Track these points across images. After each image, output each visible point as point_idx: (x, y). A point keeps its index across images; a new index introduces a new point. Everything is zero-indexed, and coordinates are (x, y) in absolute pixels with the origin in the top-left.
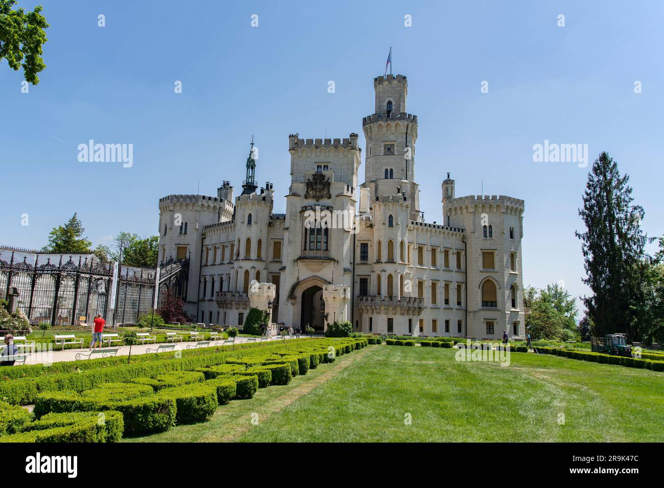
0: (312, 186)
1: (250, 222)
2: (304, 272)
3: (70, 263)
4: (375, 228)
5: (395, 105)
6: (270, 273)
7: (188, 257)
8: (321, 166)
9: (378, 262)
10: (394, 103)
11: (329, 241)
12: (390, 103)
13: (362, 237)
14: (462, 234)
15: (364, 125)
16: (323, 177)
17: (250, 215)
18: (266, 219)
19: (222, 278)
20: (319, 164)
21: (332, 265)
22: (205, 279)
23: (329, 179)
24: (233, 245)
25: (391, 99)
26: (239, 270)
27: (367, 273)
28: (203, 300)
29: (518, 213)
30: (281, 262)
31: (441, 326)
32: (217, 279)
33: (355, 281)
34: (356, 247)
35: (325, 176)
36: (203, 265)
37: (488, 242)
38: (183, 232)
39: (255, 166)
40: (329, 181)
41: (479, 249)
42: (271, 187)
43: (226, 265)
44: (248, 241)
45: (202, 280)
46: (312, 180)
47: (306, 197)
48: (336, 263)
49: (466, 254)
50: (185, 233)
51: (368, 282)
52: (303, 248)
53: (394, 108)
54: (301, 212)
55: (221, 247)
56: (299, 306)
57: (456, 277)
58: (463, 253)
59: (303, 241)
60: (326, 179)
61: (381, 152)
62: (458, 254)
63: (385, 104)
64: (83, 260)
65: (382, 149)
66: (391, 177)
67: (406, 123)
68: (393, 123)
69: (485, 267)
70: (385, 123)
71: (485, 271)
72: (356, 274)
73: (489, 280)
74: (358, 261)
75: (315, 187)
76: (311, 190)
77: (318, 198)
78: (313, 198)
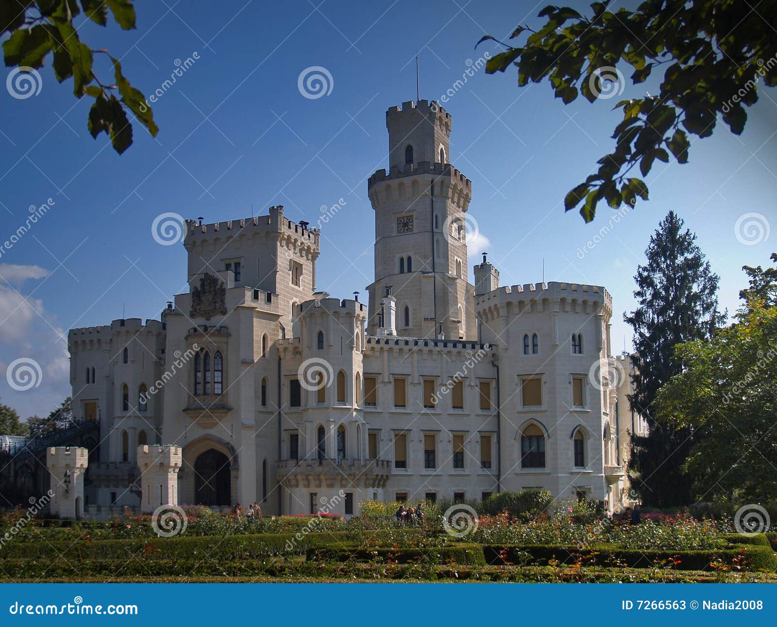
0: (199, 297)
1: (126, 360)
2: (194, 430)
4: (303, 354)
5: (417, 151)
8: (230, 265)
10: (415, 149)
11: (224, 380)
12: (409, 149)
14: (490, 353)
16: (215, 282)
17: (126, 351)
18: (152, 356)
20: (228, 262)
21: (229, 417)
23: (225, 283)
25: (411, 143)
27: (296, 426)
29: (589, 309)
33: (282, 439)
34: (282, 387)
35: (217, 280)
37: (530, 363)
40: (223, 287)
41: (515, 376)
44: (126, 388)
46: (199, 288)
47: (191, 316)
48: (234, 413)
49: (498, 385)
51: (299, 440)
52: (192, 393)
53: (415, 156)
54: (186, 338)
57: (477, 425)
58: (493, 384)
60: (219, 283)
61: (392, 231)
62: (483, 387)
63: (403, 150)
65: (395, 226)
66: (409, 271)
67: (428, 177)
68: (407, 180)
69: (525, 404)
70: (395, 182)
71: (524, 410)
72: (282, 429)
73: (532, 425)
74: (286, 408)
75: (203, 298)
76: (199, 304)
77: (208, 316)
78: (202, 316)
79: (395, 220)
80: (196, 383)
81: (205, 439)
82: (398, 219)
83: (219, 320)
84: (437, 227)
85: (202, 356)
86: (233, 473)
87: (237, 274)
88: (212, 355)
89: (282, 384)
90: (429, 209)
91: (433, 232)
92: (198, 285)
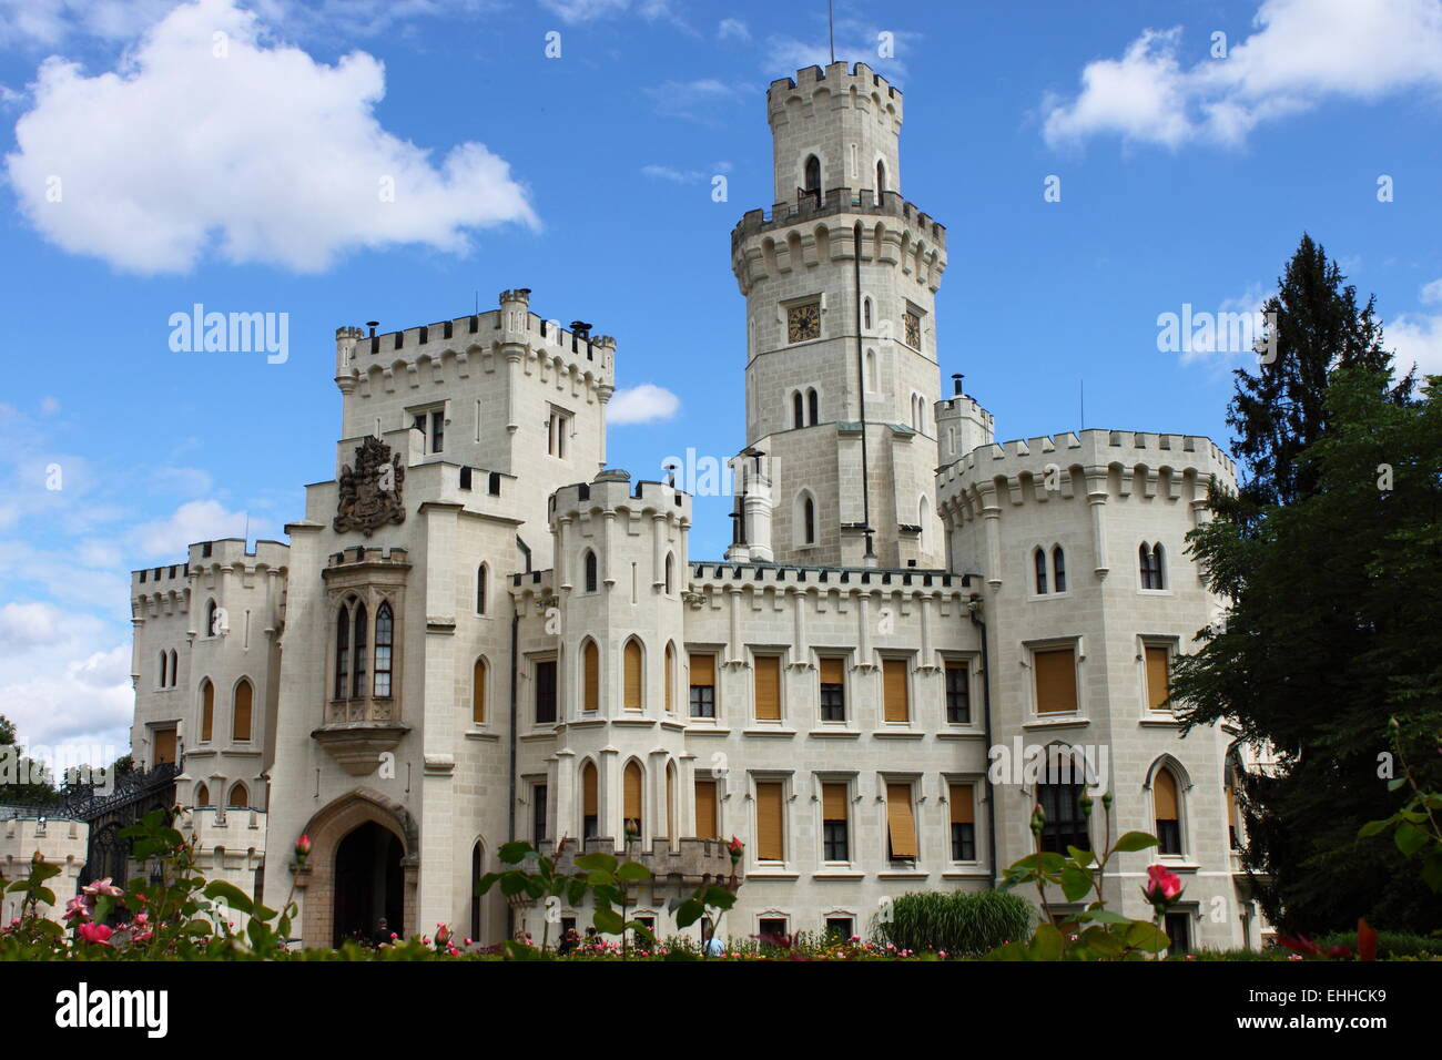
0: (352, 485)
5: (827, 168)
8: (424, 417)
10: (824, 163)
11: (394, 666)
12: (813, 165)
14: (966, 593)
20: (419, 412)
25: (816, 151)
33: (517, 792)
34: (520, 678)
37: (1051, 613)
41: (1020, 644)
46: (353, 469)
49: (985, 668)
52: (331, 695)
53: (824, 177)
54: (324, 579)
58: (972, 666)
60: (392, 455)
61: (777, 340)
62: (956, 670)
63: (800, 169)
65: (784, 328)
66: (814, 421)
67: (848, 220)
68: (806, 229)
69: (1042, 706)
70: (780, 235)
71: (1040, 722)
72: (519, 773)
74: (527, 725)
75: (360, 490)
76: (351, 502)
77: (369, 527)
78: (357, 528)
79: (783, 315)
80: (340, 675)
81: (354, 799)
82: (791, 312)
83: (387, 540)
84: (868, 326)
85: (352, 616)
86: (408, 876)
87: (437, 436)
88: (372, 611)
89: (518, 673)
90: (851, 288)
91: (859, 337)
92: (352, 464)
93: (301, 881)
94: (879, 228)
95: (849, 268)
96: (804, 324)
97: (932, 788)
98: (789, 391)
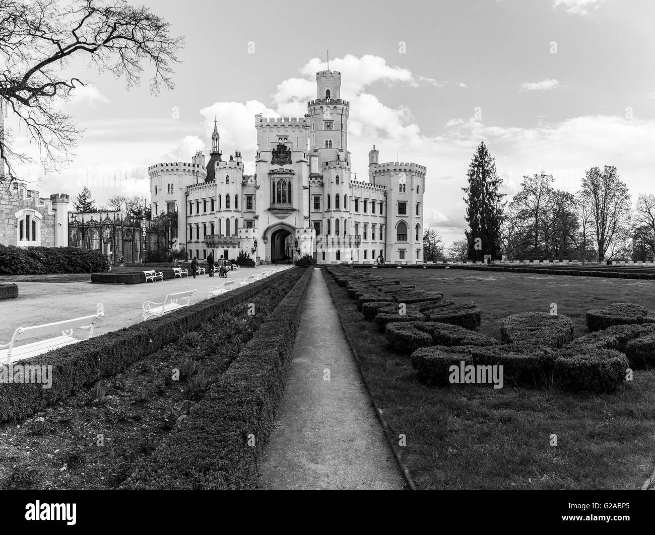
0: (277, 154)
1: (228, 181)
2: (273, 220)
3: (107, 218)
4: (325, 185)
6: (245, 220)
7: (176, 210)
8: (281, 138)
9: (328, 211)
10: (331, 92)
11: (292, 196)
12: (328, 92)
13: (315, 192)
14: (384, 189)
15: (309, 107)
16: (285, 147)
17: (228, 176)
18: (241, 180)
19: (205, 225)
21: (294, 214)
22: (191, 226)
23: (290, 149)
24: (213, 201)
25: (330, 89)
26: (222, 219)
27: (320, 219)
28: (190, 242)
29: (422, 176)
30: (255, 212)
31: (369, 255)
32: (201, 226)
33: (311, 225)
34: (311, 200)
35: (286, 147)
36: (188, 216)
37: (402, 196)
38: (170, 191)
39: (219, 138)
40: (290, 151)
41: (396, 201)
42: (240, 154)
43: (208, 215)
44: (228, 196)
45: (188, 227)
46: (276, 150)
47: (272, 163)
48: (297, 212)
49: (386, 204)
50: (172, 192)
51: (321, 225)
52: (272, 201)
53: (331, 94)
54: (269, 174)
55: (202, 202)
56: (270, 244)
57: (379, 221)
58: (384, 203)
59: (272, 196)
60: (288, 149)
61: (322, 128)
62: (381, 204)
63: (325, 92)
64: (116, 215)
65: (323, 126)
66: (331, 148)
67: (341, 106)
69: (399, 213)
71: (399, 216)
72: (311, 220)
73: (402, 222)
74: (313, 210)
75: (279, 155)
76: (276, 157)
77: (282, 164)
78: (278, 163)
79: (323, 123)
81: (282, 224)
83: (287, 167)
84: (343, 129)
85: (281, 184)
88: (287, 183)
89: (310, 198)
90: (341, 121)
91: (342, 131)
92: (276, 148)
93: (266, 241)
94: (347, 109)
95: (340, 116)
96: (328, 126)
97: (378, 226)
98: (325, 140)
